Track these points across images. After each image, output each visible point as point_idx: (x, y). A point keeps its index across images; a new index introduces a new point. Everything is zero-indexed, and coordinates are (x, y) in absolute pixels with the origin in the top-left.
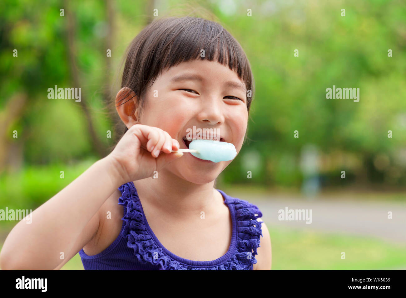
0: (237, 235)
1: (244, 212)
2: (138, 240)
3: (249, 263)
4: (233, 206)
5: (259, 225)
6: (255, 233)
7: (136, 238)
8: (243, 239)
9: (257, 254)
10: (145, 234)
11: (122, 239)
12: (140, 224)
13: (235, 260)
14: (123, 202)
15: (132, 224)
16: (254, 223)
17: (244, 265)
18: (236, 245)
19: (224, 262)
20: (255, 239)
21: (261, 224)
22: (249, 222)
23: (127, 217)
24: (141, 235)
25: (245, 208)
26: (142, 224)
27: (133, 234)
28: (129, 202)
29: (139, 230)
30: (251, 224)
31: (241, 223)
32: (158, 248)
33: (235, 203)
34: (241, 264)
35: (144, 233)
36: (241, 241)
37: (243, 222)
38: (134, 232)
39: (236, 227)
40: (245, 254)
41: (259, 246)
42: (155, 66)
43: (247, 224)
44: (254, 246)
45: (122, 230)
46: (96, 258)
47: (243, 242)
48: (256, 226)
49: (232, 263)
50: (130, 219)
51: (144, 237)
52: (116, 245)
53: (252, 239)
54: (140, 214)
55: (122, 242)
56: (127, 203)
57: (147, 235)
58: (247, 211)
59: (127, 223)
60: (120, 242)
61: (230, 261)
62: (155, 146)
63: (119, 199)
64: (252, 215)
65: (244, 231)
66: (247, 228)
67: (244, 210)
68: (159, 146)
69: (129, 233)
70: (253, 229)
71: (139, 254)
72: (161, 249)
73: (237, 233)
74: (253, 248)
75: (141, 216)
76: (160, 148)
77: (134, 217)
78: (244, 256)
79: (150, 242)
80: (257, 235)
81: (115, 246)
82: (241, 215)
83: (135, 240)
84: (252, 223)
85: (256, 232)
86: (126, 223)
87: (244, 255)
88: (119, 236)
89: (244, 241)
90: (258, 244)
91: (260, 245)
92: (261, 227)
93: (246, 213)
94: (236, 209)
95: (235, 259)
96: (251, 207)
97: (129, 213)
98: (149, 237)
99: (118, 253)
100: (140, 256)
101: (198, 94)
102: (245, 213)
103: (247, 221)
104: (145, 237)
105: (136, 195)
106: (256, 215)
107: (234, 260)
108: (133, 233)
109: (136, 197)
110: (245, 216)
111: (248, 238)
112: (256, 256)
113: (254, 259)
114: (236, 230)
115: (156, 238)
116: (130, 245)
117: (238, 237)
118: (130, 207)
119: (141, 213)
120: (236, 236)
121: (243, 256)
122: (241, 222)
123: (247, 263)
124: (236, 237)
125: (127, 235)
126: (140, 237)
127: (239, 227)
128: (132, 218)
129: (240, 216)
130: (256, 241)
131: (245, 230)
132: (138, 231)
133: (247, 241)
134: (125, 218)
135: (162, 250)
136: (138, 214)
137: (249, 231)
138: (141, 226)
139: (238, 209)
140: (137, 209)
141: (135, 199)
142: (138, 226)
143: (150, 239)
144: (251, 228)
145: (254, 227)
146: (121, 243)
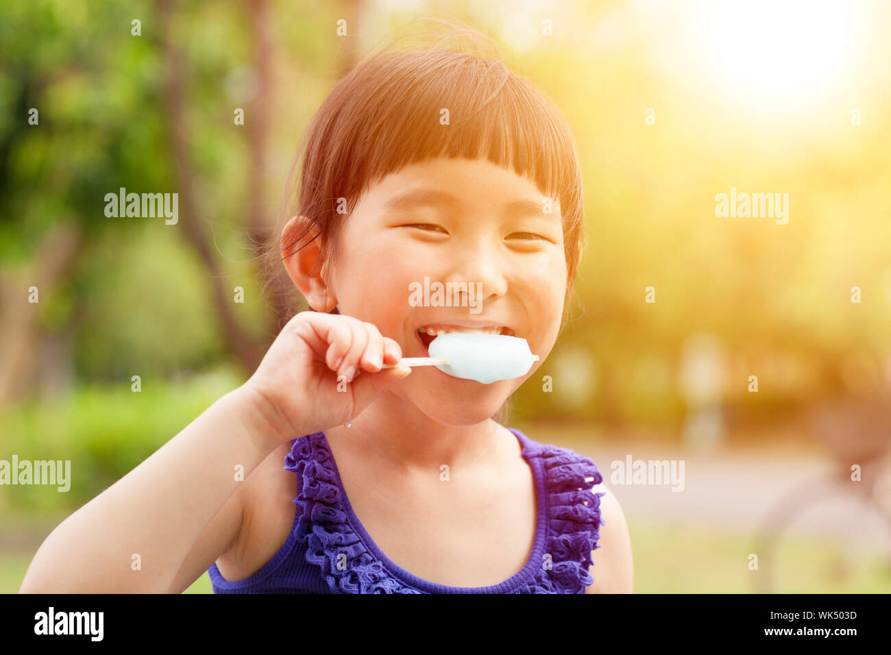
0: (547, 525)
1: (562, 474)
2: (330, 547)
3: (576, 584)
4: (540, 461)
5: (594, 502)
6: (587, 518)
7: (326, 543)
8: (560, 533)
9: (592, 564)
10: (344, 530)
11: (297, 545)
12: (333, 511)
13: (544, 580)
14: (294, 465)
15: (316, 512)
16: (583, 496)
17: (566, 589)
18: (546, 548)
19: (520, 587)
20: (586, 532)
21: (598, 497)
22: (574, 495)
23: (304, 496)
24: (337, 535)
25: (565, 464)
26: (339, 509)
27: (318, 534)
28: (307, 464)
29: (331, 523)
30: (576, 499)
31: (556, 498)
32: (375, 561)
33: (544, 456)
34: (558, 588)
35: (342, 528)
36: (555, 538)
37: (559, 495)
38: (321, 529)
39: (545, 508)
40: (566, 566)
41: (595, 547)
42: (354, 172)
43: (569, 498)
44: (584, 546)
45: (295, 524)
46: (243, 587)
47: (559, 540)
48: (589, 504)
49: (537, 588)
50: (311, 500)
51: (343, 537)
52: (285, 558)
53: (580, 533)
54: (332, 489)
55: (297, 551)
56: (302, 466)
57: (349, 533)
58: (569, 472)
59: (305, 509)
60: (292, 551)
61: (533, 584)
62: (344, 357)
63: (286, 457)
64: (580, 480)
65: (563, 515)
66: (568, 507)
67: (562, 470)
68: (353, 357)
69: (309, 531)
70: (581, 510)
71: (332, 575)
72: (380, 563)
73: (547, 520)
74: (583, 551)
75: (335, 493)
76: (355, 361)
77: (318, 495)
78: (564, 571)
79: (356, 549)
80: (592, 523)
81: (282, 561)
82: (555, 481)
83: (322, 546)
84: (579, 497)
85: (588, 516)
86: (302, 509)
87: (562, 567)
88: (290, 537)
89: (564, 537)
90: (594, 541)
91: (597, 545)
92: (599, 505)
93: (567, 475)
94: (546, 467)
95: (545, 577)
96: (578, 463)
97: (307, 490)
98: (353, 537)
99: (289, 575)
100: (334, 579)
101: (446, 232)
102: (563, 476)
103: (568, 493)
104: (346, 538)
105: (323, 448)
106: (588, 480)
107: (541, 581)
108: (318, 531)
109: (323, 450)
110: (563, 482)
111: (572, 529)
112: (591, 567)
113: (586, 575)
114: (545, 513)
115: (370, 538)
116: (312, 559)
117: (551, 528)
118: (311, 474)
119: (333, 487)
120: (544, 526)
121: (561, 570)
122: (555, 495)
123: (572, 585)
124: (546, 530)
125: (307, 536)
126: (333, 540)
127: (552, 506)
128: (314, 499)
129: (554, 483)
130: (589, 535)
131: (565, 514)
132: (330, 526)
133: (569, 537)
134: (301, 498)
135: (381, 566)
136: (329, 488)
137: (572, 514)
138: (336, 515)
139: (550, 468)
140: (325, 478)
141: (320, 456)
142: (329, 514)
143: (357, 542)
144: (577, 507)
145: (583, 504)
146: (295, 552)
